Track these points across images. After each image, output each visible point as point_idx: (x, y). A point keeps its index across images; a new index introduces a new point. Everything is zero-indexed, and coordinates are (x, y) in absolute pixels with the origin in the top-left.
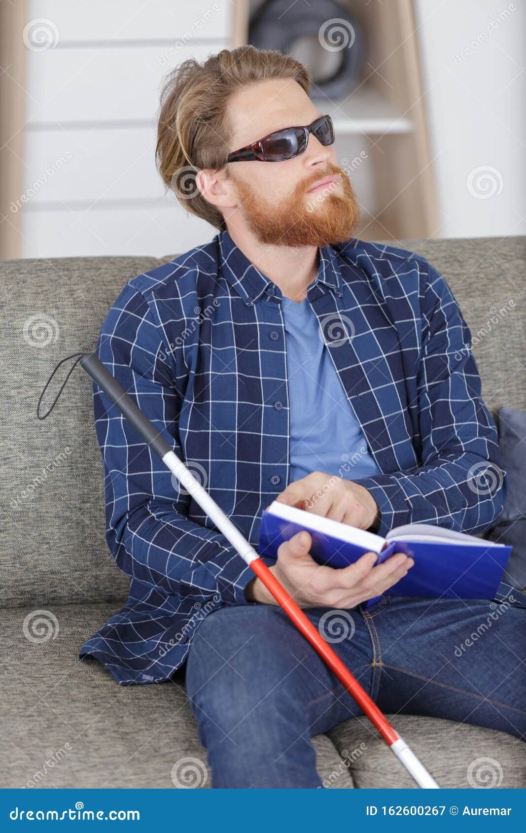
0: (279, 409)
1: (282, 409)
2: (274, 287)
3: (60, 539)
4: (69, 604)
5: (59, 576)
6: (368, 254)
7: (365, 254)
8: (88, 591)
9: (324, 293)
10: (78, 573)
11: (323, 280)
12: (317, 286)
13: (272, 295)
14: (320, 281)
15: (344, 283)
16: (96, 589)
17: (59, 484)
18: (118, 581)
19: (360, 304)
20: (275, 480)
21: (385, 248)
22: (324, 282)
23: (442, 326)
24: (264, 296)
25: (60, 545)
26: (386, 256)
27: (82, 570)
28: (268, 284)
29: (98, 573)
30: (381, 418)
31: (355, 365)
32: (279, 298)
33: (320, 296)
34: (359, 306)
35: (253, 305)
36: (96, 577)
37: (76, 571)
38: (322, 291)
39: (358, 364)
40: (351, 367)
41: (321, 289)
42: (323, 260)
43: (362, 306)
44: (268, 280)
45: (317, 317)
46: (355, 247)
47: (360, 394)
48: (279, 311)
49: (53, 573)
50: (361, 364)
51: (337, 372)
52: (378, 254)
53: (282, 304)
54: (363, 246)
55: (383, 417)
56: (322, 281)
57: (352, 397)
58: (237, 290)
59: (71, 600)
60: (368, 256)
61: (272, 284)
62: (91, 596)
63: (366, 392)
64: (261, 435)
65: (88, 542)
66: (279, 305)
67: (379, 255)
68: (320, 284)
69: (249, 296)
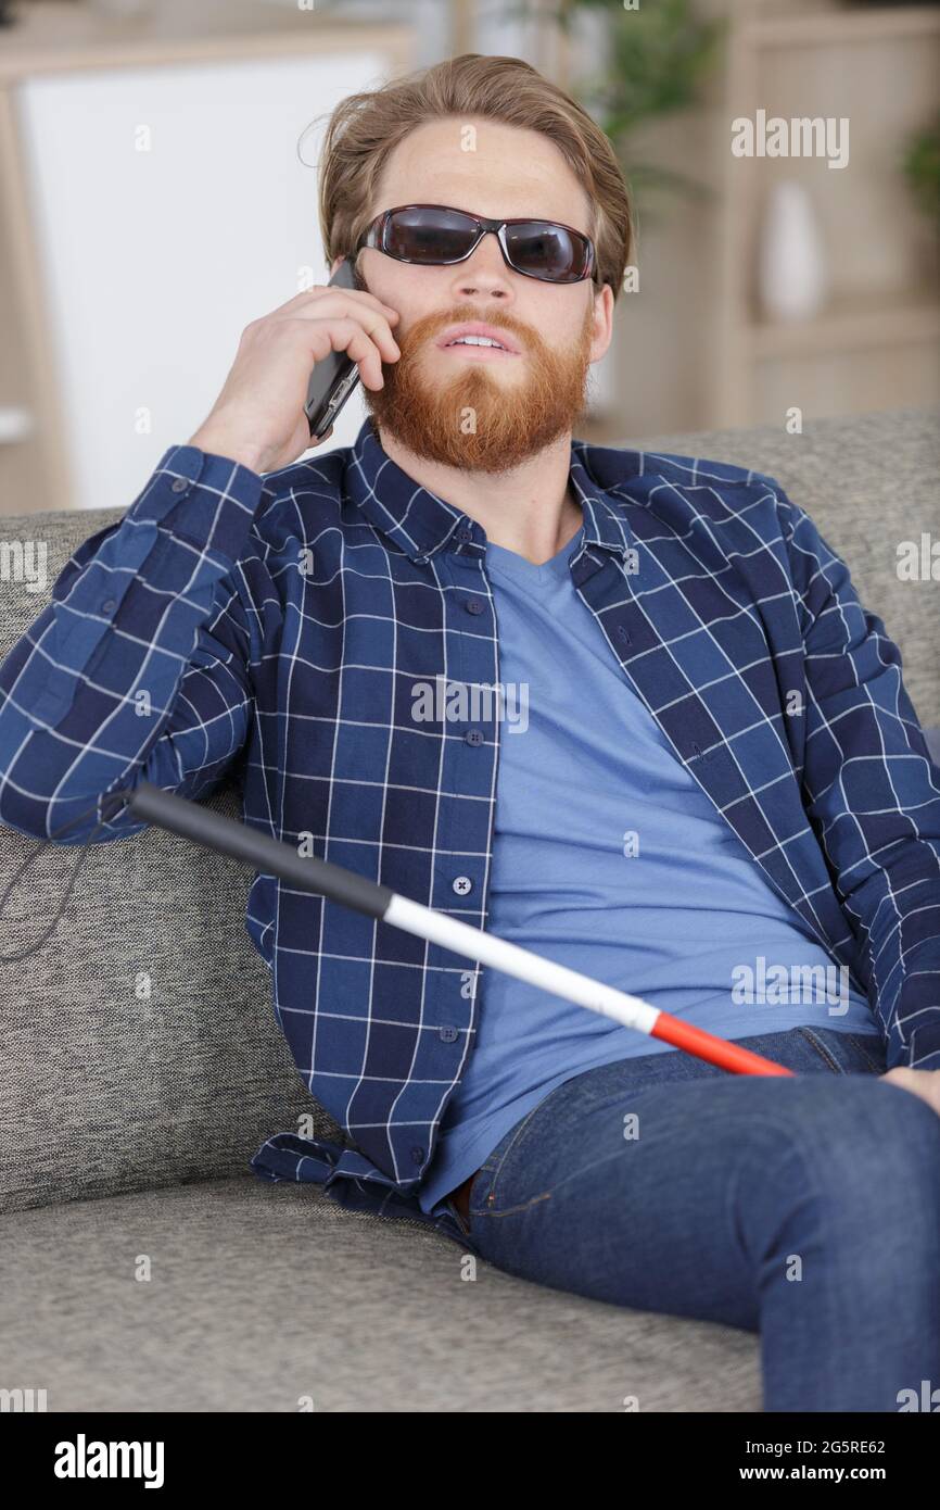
0: (475, 743)
1: (483, 745)
2: (470, 525)
3: (101, 1057)
4: (118, 1193)
5: (103, 1136)
6: (671, 483)
7: (663, 483)
8: (154, 1162)
9: (602, 565)
10: (137, 1124)
11: (596, 539)
12: (587, 552)
13: (465, 542)
14: (591, 542)
15: (636, 540)
16: (168, 1157)
17: (93, 944)
18: (208, 1134)
19: (674, 579)
20: (462, 886)
21: (695, 465)
22: (600, 543)
23: (829, 601)
24: (451, 545)
25: (100, 1070)
26: (702, 480)
27: (144, 1118)
28: (459, 520)
29: (173, 1121)
30: (749, 795)
31: (686, 696)
32: (481, 547)
33: (596, 572)
34: (673, 582)
35: (429, 563)
36: (170, 1130)
37: (134, 1120)
38: (598, 562)
39: (690, 694)
40: (677, 701)
41: (594, 558)
42: (587, 500)
43: (677, 581)
44: (459, 513)
45: (595, 614)
46: (641, 473)
47: (705, 752)
48: (480, 572)
49: (94, 1129)
50: (696, 692)
51: (653, 714)
52: (686, 478)
53: (487, 560)
54: (656, 466)
55: (752, 793)
56: (595, 542)
57: (691, 759)
58: (396, 542)
59: (122, 1184)
60: (670, 485)
61: (466, 519)
62: (158, 1173)
63: (715, 746)
64: (436, 795)
65: (153, 1058)
66: (480, 561)
67: (690, 480)
68: (592, 547)
69: (419, 546)
